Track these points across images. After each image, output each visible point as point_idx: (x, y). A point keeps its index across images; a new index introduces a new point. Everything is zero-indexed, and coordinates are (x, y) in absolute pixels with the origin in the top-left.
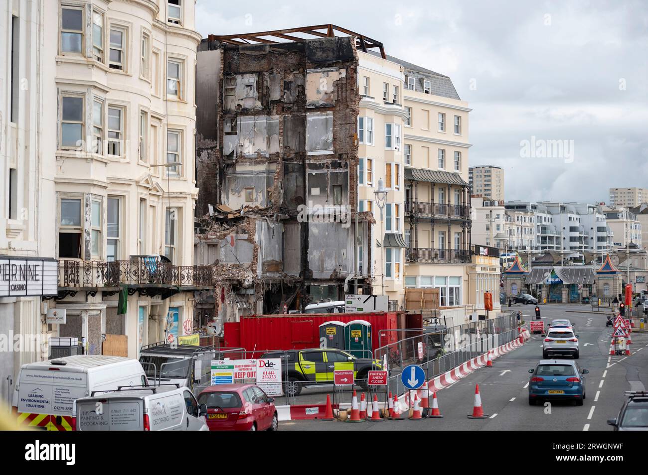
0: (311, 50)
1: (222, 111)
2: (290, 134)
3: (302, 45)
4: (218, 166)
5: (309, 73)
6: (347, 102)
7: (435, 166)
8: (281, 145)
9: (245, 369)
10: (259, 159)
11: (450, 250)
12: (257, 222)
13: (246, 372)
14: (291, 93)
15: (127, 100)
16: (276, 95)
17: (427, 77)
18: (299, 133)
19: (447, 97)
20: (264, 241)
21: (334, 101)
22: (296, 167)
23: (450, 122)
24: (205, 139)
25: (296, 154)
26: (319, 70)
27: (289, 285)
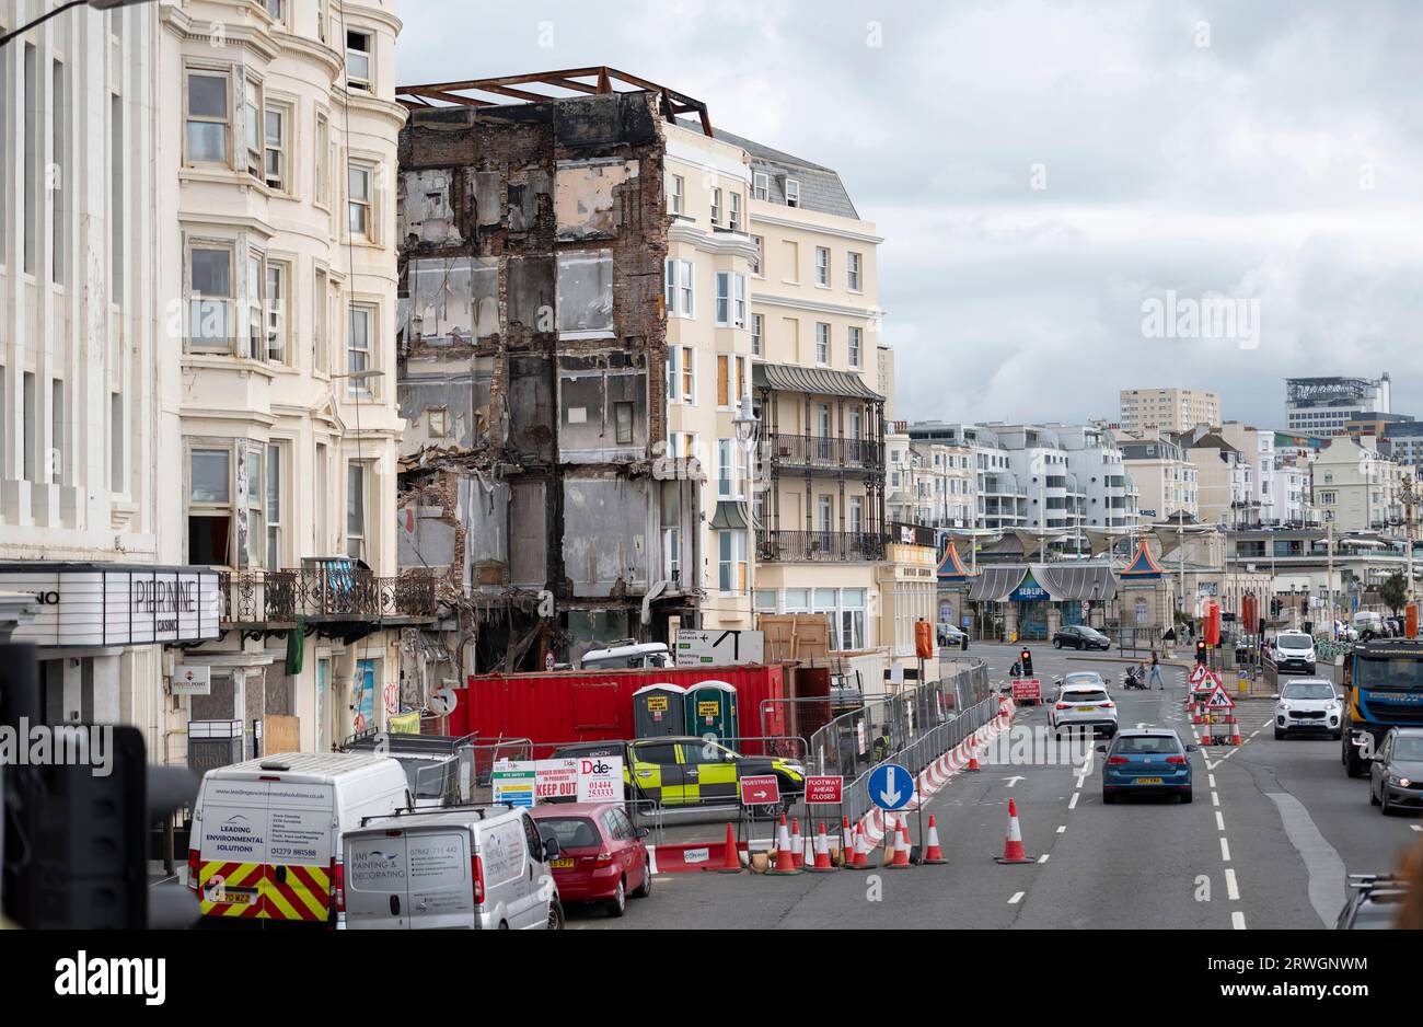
0: (565, 121)
2: (521, 295)
3: (545, 109)
5: (561, 168)
6: (641, 229)
7: (810, 360)
8: (504, 319)
9: (556, 779)
10: (456, 349)
11: (842, 534)
12: (460, 481)
13: (559, 783)
14: (522, 210)
15: (293, 250)
16: (491, 215)
17: (791, 171)
18: (541, 292)
19: (832, 212)
20: (473, 520)
21: (615, 228)
22: (535, 365)
23: (840, 265)
25: (535, 337)
26: (582, 162)
27: (524, 610)
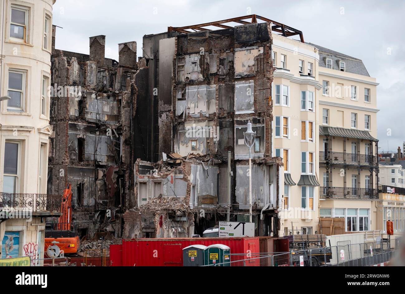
0: (238, 34)
1: (175, 83)
2: (224, 98)
3: (232, 30)
4: (172, 124)
5: (237, 51)
6: (264, 72)
7: (349, 125)
8: (217, 107)
10: (201, 118)
12: (193, 165)
14: (224, 68)
16: (214, 70)
17: (342, 59)
18: (230, 97)
19: (359, 74)
20: (199, 180)
21: (255, 72)
22: (228, 124)
23: (361, 93)
24: (164, 104)
25: (228, 113)
26: (244, 49)
